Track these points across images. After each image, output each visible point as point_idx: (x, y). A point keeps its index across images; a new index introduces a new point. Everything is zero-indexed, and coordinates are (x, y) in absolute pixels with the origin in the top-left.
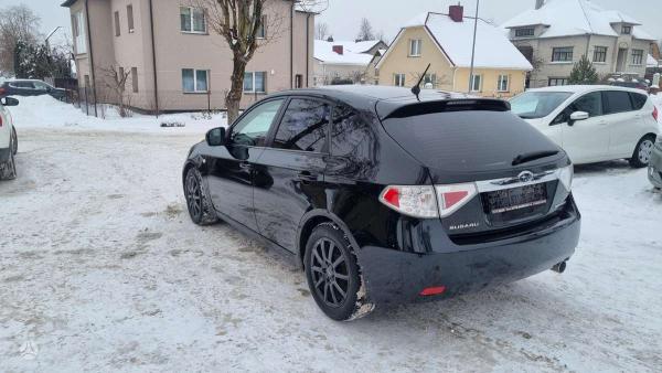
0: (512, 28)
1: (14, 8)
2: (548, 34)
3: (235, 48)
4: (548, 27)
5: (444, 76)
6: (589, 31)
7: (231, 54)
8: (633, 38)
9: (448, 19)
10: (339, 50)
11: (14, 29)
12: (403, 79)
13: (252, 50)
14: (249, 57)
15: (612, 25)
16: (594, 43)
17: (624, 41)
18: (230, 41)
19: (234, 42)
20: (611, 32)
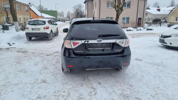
1: (79, 5)
3: (117, 11)
7: (116, 13)
10: (159, 10)
11: (78, 10)
13: (121, 11)
14: (121, 13)
18: (116, 9)
19: (117, 9)
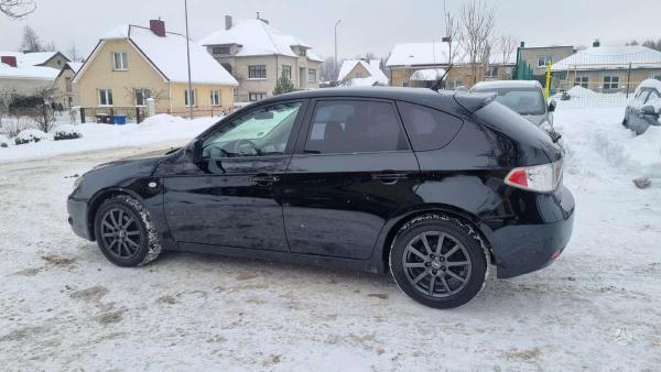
0: (209, 46)
2: (242, 53)
4: (241, 46)
5: (162, 91)
6: (277, 52)
8: (308, 59)
9: (151, 33)
10: (10, 61)
12: (110, 95)
15: (292, 47)
16: (281, 62)
17: (302, 62)
20: (292, 54)
